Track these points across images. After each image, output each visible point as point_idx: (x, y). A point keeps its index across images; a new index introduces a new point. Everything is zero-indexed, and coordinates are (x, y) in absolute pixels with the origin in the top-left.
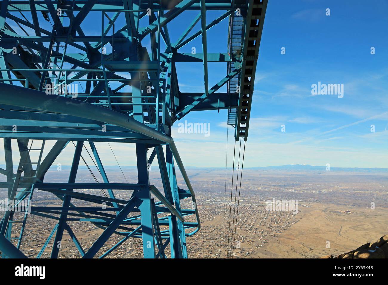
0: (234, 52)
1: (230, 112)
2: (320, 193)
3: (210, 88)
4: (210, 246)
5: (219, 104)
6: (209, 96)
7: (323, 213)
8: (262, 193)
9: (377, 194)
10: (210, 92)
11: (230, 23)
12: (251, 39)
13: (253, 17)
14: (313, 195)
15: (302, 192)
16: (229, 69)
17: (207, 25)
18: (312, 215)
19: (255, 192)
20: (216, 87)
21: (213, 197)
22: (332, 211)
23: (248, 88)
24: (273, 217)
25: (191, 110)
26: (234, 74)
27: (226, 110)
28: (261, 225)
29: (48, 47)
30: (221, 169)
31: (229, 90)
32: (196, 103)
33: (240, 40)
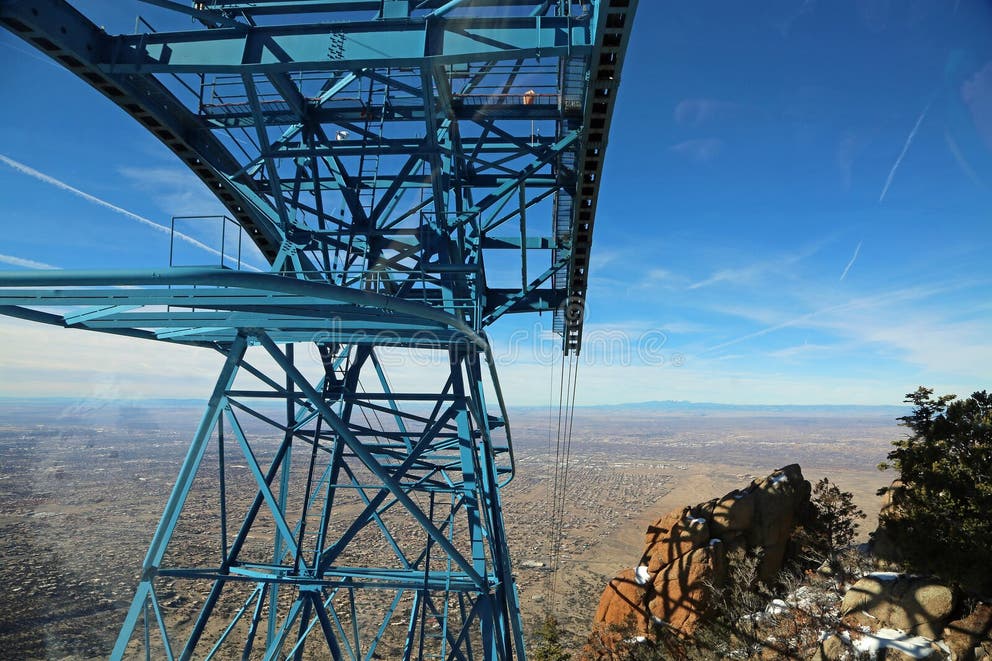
0: (561, 237)
1: (555, 314)
2: (704, 447)
3: (529, 283)
4: (525, 534)
5: (541, 304)
6: (527, 294)
7: (708, 479)
8: (610, 448)
9: (792, 446)
10: (529, 289)
11: (554, 201)
12: (582, 222)
13: (584, 197)
14: (692, 451)
15: (675, 445)
16: (554, 259)
17: (526, 202)
18: (691, 482)
19: (599, 447)
20: (537, 282)
21: (528, 454)
22: (722, 476)
23: (579, 283)
24: (628, 487)
25: (505, 312)
26: (560, 264)
27: (550, 314)
28: (608, 499)
29: (348, 243)
30: (543, 408)
31: (554, 285)
32: (510, 303)
33: (568, 223)
